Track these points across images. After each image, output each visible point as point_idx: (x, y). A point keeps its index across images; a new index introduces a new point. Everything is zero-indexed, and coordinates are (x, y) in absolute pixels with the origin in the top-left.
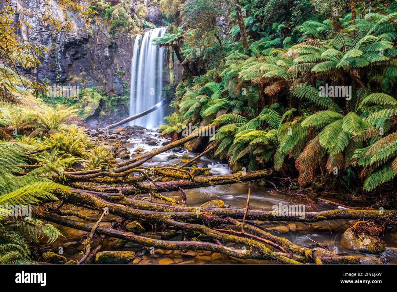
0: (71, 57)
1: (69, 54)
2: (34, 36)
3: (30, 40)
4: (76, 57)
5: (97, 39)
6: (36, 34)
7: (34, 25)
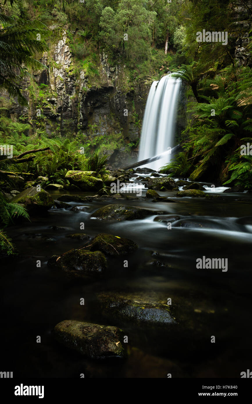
0: (91, 105)
1: (90, 103)
2: (60, 86)
3: (57, 89)
4: (97, 105)
5: (117, 87)
6: (62, 84)
7: (61, 75)
